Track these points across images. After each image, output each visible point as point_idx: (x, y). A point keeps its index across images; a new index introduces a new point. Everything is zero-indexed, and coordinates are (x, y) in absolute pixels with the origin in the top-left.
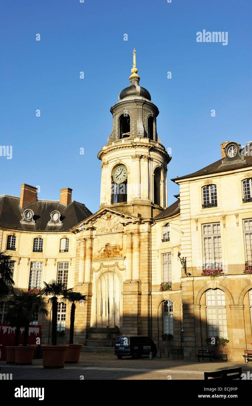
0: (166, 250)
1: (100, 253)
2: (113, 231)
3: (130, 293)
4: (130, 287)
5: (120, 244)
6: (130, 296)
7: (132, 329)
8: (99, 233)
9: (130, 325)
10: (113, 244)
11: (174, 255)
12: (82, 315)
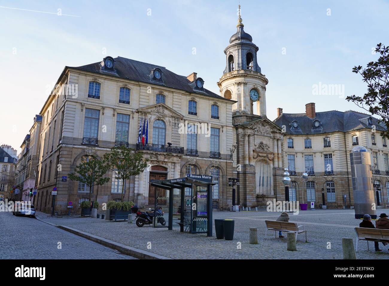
0: (291, 153)
1: (256, 147)
2: (266, 135)
3: (281, 175)
4: (280, 172)
5: (268, 143)
6: (280, 177)
7: (282, 196)
8: (256, 133)
9: (281, 194)
10: (264, 142)
11: (297, 157)
12: (252, 186)
